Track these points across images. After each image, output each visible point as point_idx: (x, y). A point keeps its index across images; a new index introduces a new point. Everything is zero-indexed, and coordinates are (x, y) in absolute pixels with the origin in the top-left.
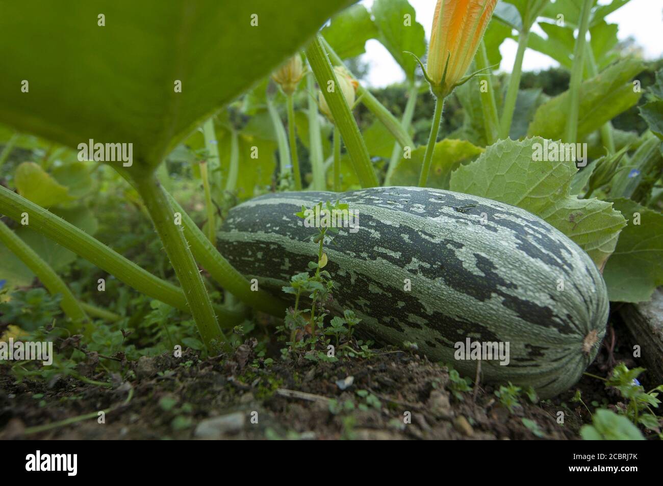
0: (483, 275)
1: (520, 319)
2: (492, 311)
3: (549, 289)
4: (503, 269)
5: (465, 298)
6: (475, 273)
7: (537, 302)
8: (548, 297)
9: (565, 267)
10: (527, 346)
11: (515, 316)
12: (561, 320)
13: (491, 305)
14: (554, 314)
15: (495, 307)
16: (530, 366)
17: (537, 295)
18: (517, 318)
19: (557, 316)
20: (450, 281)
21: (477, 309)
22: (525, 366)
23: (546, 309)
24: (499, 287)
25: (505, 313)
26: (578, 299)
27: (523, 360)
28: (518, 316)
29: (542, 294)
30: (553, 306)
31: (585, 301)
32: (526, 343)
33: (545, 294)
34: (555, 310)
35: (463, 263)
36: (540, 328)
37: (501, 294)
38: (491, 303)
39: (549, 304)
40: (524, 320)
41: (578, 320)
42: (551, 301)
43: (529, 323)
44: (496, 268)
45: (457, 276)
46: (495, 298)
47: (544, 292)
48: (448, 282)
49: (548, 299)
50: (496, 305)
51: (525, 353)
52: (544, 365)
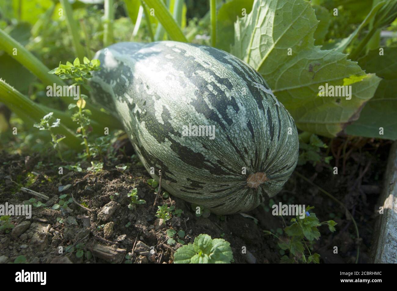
51: (188, 184)
52: (205, 194)
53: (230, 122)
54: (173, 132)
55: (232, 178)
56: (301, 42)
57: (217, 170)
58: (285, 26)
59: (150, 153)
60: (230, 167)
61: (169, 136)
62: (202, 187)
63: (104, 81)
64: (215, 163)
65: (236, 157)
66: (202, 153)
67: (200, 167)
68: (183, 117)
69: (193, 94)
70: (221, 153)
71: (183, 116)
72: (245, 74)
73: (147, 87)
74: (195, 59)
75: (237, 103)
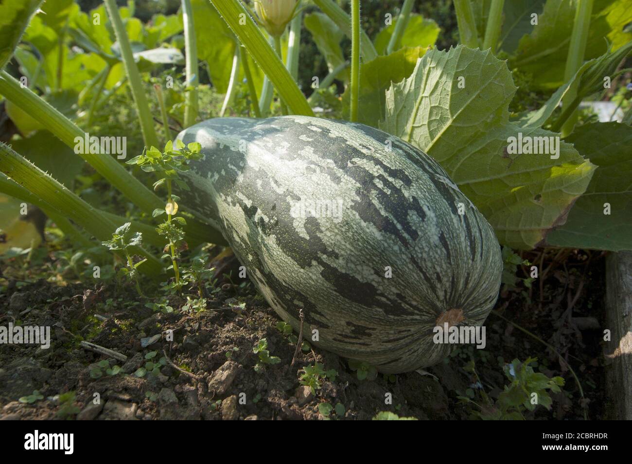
0: (308, 238)
1: (338, 294)
2: (311, 281)
3: (375, 263)
4: (329, 234)
5: (289, 262)
6: (301, 235)
7: (359, 277)
8: (372, 272)
9: (406, 235)
10: (349, 324)
11: (332, 289)
12: (388, 299)
13: (310, 274)
14: (379, 292)
15: (314, 277)
16: (357, 343)
17: (359, 268)
18: (334, 293)
19: (382, 295)
20: (280, 240)
21: (298, 277)
22: (353, 343)
23: (369, 285)
24: (320, 254)
25: (323, 285)
26: (415, 277)
27: (346, 336)
28: (335, 291)
29: (365, 268)
30: (378, 282)
31: (427, 279)
32: (347, 320)
33: (370, 268)
34: (381, 288)
35: (294, 221)
36: (361, 307)
37: (321, 262)
38: (310, 272)
39: (373, 280)
40: (342, 295)
41: (415, 300)
42: (375, 277)
43: (347, 300)
44: (321, 232)
45: (286, 236)
46: (315, 266)
47: (368, 265)
48: (279, 242)
49: (372, 274)
50: (315, 274)
51: (348, 330)
52: (374, 345)
53: (414, 234)
54: (325, 251)
55: (416, 320)
56: (491, 116)
57: (395, 308)
58: (468, 94)
59: (284, 284)
60: (414, 303)
61: (319, 258)
62: (369, 335)
63: (197, 173)
64: (392, 297)
65: (424, 288)
66: (374, 283)
67: (369, 305)
68: (341, 228)
69: (353, 193)
70: (403, 283)
71: (340, 226)
72: (423, 162)
73: (276, 182)
74: (347, 141)
75: (421, 205)
